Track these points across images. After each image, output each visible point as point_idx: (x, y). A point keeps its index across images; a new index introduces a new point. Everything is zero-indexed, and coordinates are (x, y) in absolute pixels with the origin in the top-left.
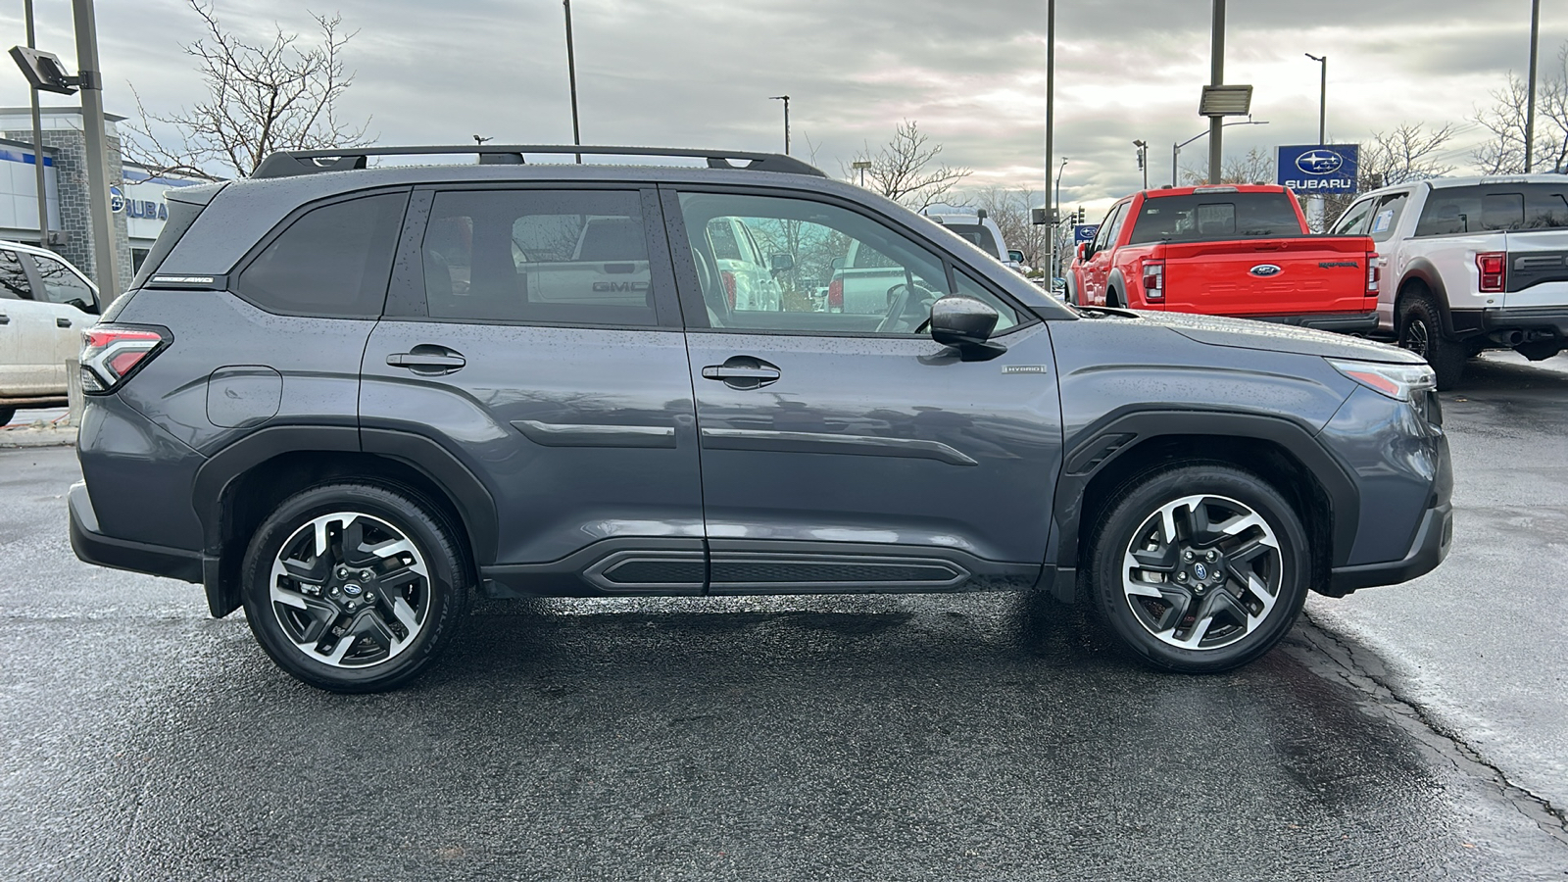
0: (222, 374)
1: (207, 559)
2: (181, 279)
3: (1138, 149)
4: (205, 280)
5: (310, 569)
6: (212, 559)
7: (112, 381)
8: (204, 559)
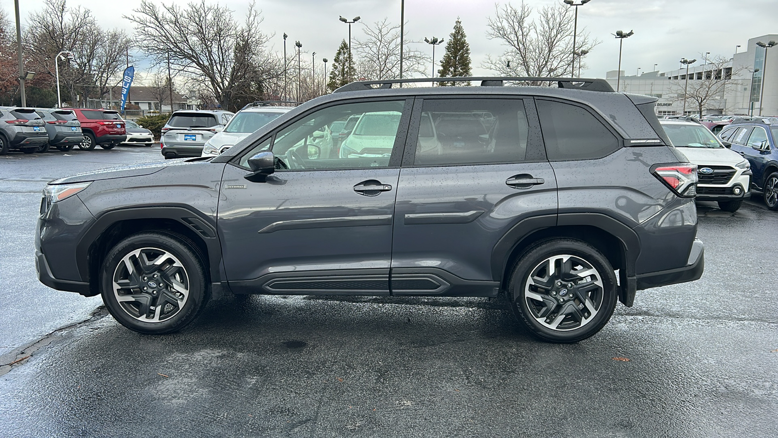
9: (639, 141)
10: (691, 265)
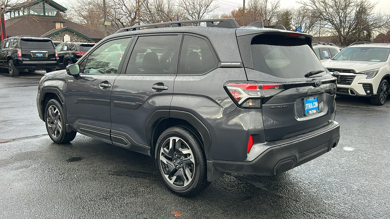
9: (226, 64)
10: (250, 162)
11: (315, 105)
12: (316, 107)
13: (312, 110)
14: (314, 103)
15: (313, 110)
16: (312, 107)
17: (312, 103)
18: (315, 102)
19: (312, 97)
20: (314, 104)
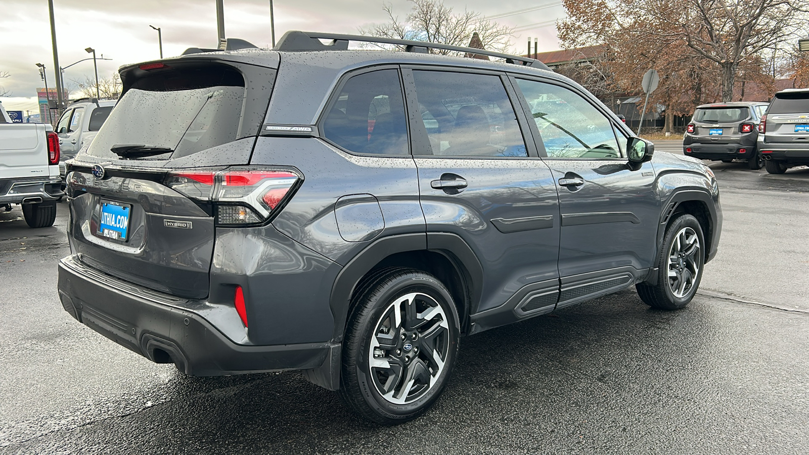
0: (342, 202)
1: (334, 346)
2: (289, 128)
3: (40, 68)
4: (305, 129)
5: (392, 338)
6: (337, 346)
7: (265, 213)
8: (332, 347)
11: (119, 223)
12: (121, 227)
13: (112, 230)
14: (119, 217)
15: (112, 232)
16: (113, 223)
17: (114, 215)
18: (123, 217)
19: (116, 203)
20: (119, 220)
